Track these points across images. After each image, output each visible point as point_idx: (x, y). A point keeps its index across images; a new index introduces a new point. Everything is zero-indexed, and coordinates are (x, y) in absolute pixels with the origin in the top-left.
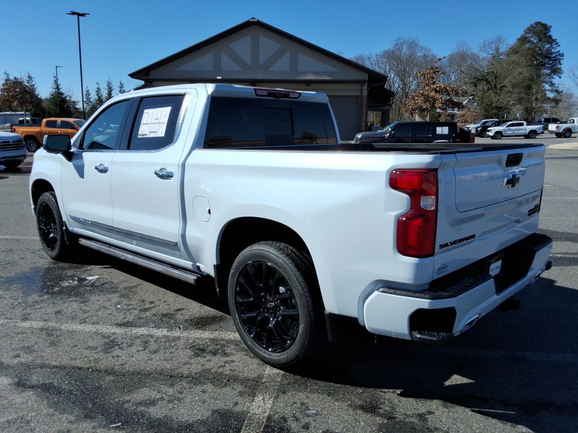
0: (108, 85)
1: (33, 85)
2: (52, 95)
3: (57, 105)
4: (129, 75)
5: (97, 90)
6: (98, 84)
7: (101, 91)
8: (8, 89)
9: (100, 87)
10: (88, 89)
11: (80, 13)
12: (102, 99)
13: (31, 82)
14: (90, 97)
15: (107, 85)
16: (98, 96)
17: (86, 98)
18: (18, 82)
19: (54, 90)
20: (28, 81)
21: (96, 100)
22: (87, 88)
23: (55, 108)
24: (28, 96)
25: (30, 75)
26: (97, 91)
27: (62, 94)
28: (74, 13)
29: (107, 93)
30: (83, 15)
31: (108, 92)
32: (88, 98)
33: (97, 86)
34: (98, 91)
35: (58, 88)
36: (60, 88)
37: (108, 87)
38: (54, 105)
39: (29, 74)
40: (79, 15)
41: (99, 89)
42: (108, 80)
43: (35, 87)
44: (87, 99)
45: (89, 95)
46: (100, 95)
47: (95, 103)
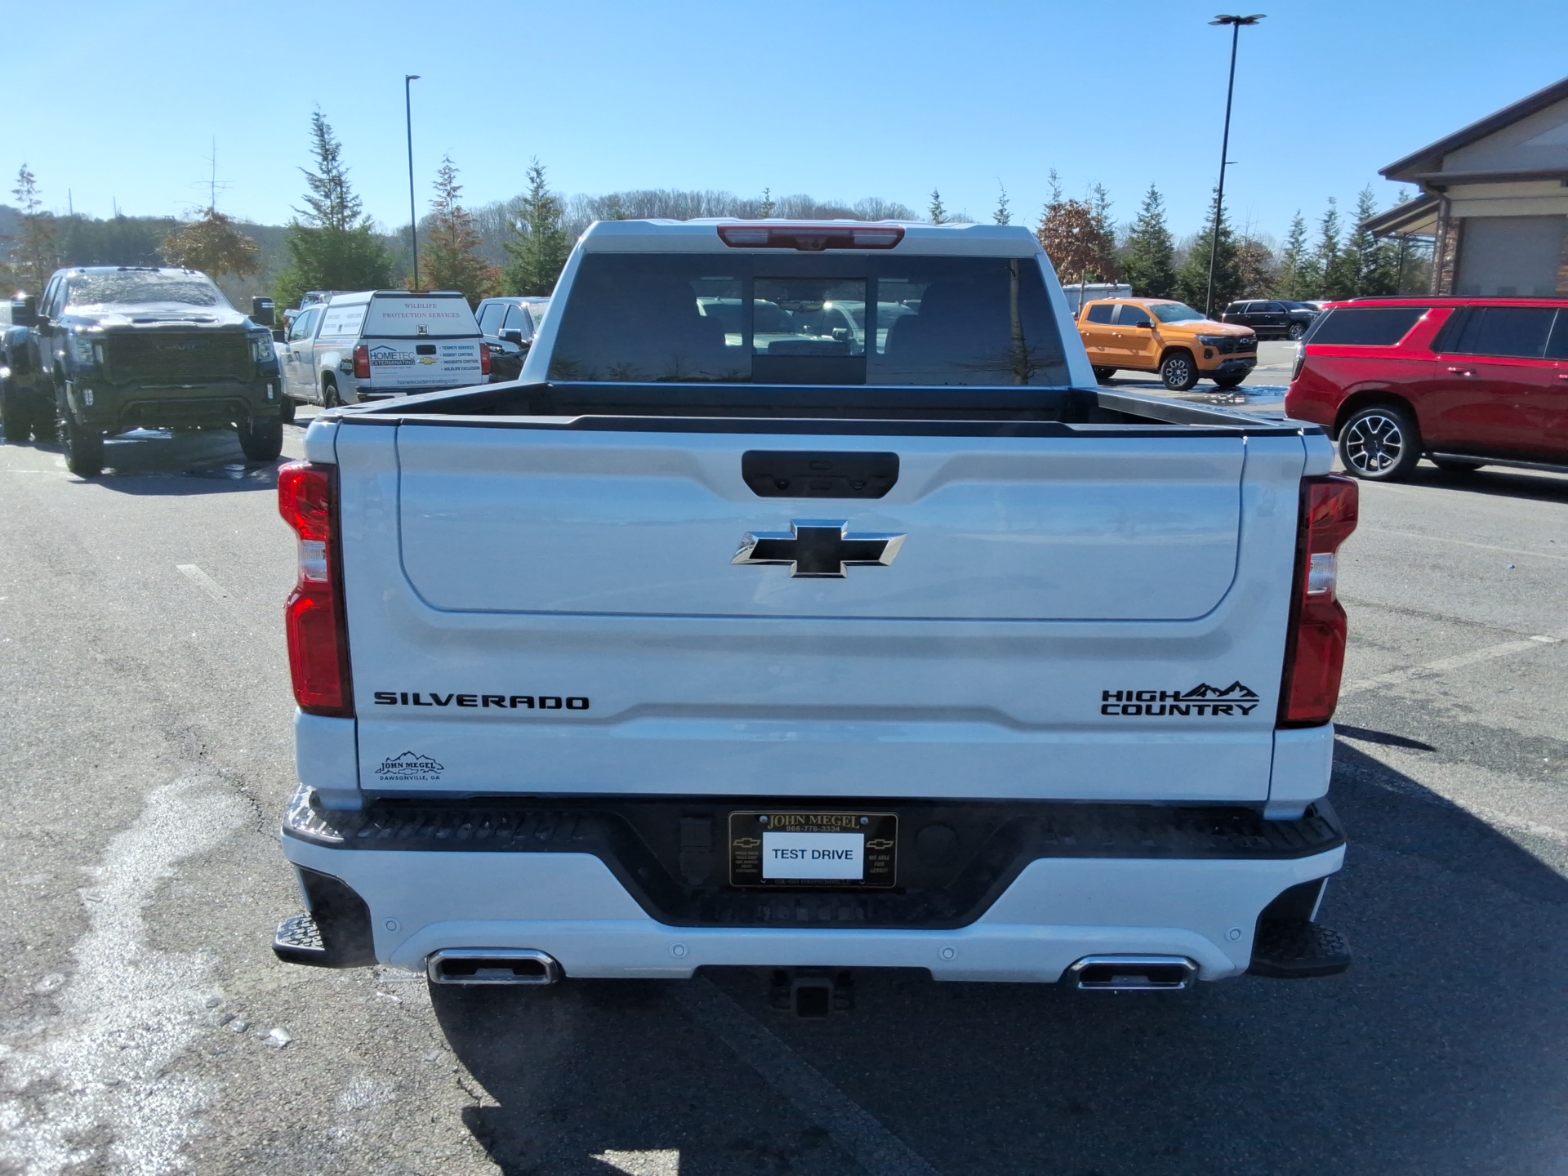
0: (1363, 201)
1: (1159, 215)
2: (1202, 238)
3: (1209, 262)
4: (1381, 173)
5: (1327, 219)
6: (1331, 201)
7: (1338, 222)
8: (1054, 230)
9: (1337, 210)
10: (1300, 217)
11: (1243, 16)
12: (1335, 245)
13: (1154, 206)
14: (1301, 238)
15: (1358, 201)
16: (1327, 236)
17: (1293, 240)
18: (1077, 212)
19: (1209, 225)
20: (1149, 205)
21: (1320, 247)
22: (1299, 213)
23: (1202, 271)
24: (1094, 246)
25: (1156, 190)
26: (1326, 221)
27: (1227, 234)
28: (1226, 20)
29: (1356, 225)
30: (1250, 21)
31: (1357, 222)
32: (1297, 241)
33: (1330, 207)
34: (1328, 222)
35: (1219, 220)
36: (1224, 218)
37: (1361, 207)
38: (1201, 265)
39: (1153, 186)
40: (1238, 21)
41: (1331, 214)
42: (1364, 189)
43: (1161, 221)
44: (1292, 243)
45: (1301, 233)
46: (1331, 233)
47: (1314, 254)
